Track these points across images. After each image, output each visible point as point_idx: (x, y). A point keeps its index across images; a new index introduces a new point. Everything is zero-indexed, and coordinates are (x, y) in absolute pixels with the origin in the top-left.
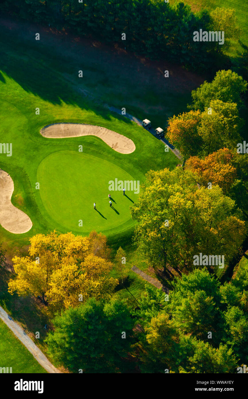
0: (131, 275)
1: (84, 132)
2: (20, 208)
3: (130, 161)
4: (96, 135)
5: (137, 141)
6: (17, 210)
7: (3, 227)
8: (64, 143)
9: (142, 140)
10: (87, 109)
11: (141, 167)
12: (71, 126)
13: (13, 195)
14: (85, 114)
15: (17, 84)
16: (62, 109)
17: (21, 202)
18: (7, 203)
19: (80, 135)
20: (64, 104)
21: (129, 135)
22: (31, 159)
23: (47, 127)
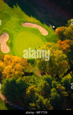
0: (34, 72)
1: (35, 27)
2: (8, 45)
3: (45, 38)
4: (38, 28)
5: (49, 32)
6: (7, 46)
7: (1, 50)
8: (27, 29)
9: (51, 32)
10: (38, 20)
11: (47, 40)
12: (31, 24)
13: (8, 41)
14: (37, 21)
15: (20, 9)
16: (31, 18)
17: (9, 44)
18: (5, 43)
19: (33, 27)
20: (32, 17)
21: (47, 30)
22: (16, 31)
23: (24, 23)
